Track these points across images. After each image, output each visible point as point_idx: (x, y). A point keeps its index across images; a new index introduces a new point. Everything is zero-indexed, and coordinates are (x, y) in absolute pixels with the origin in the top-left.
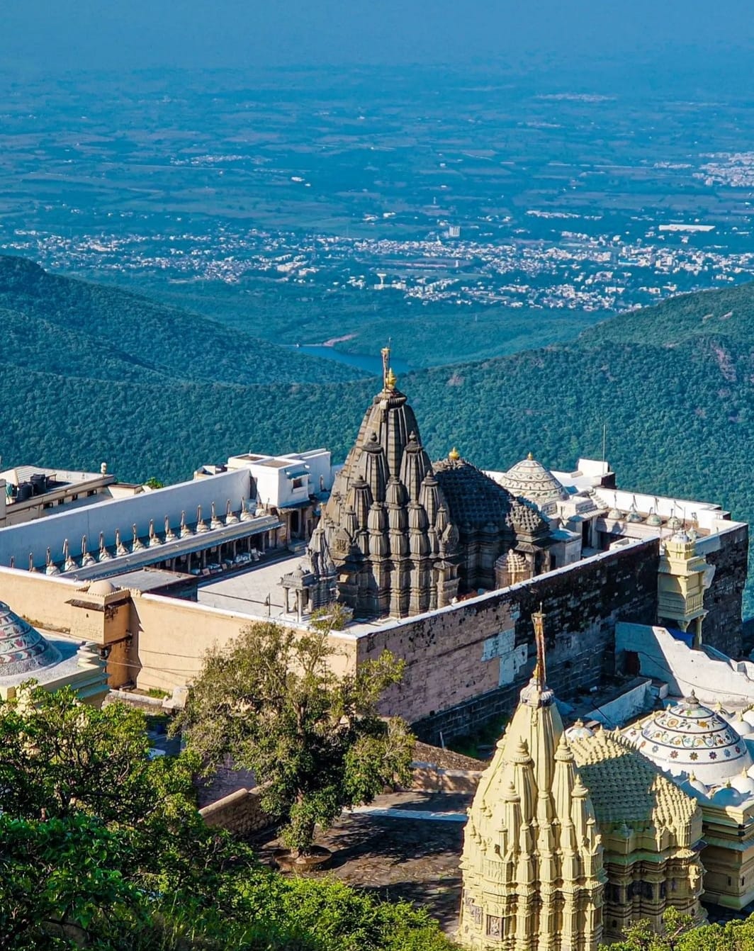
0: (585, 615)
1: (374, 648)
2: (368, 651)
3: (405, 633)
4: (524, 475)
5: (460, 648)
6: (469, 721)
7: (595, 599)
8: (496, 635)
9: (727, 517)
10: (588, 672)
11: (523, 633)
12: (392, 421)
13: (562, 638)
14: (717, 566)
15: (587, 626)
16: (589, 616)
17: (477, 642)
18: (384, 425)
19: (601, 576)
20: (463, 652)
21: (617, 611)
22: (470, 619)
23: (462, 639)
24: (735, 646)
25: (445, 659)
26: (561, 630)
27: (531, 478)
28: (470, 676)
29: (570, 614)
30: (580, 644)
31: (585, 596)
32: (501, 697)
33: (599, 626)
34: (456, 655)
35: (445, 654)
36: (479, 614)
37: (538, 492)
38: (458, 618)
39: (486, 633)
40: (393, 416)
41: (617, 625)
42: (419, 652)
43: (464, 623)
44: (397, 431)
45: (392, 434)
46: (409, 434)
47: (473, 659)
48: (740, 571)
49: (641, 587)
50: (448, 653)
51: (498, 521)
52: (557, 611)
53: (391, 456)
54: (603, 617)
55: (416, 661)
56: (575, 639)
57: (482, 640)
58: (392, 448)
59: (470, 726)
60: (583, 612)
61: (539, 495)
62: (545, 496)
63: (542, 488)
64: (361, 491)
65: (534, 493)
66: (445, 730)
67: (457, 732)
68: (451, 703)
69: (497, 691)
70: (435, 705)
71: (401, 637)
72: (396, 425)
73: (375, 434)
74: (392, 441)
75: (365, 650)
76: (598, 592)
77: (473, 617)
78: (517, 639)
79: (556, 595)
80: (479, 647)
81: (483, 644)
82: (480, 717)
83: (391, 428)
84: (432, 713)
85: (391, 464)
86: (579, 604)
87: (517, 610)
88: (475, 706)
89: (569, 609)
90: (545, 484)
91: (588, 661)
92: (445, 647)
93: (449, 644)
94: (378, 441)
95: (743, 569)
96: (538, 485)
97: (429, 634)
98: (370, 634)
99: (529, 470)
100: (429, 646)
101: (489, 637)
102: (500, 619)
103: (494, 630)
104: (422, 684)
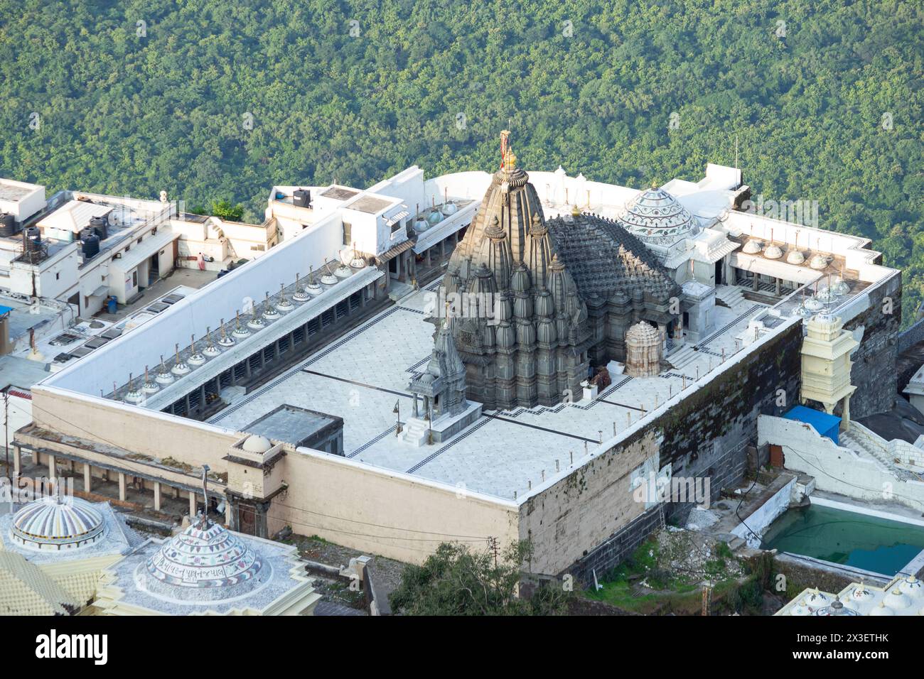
0: (728, 417)
1: (534, 509)
2: (528, 514)
3: (560, 488)
4: (649, 210)
5: (608, 486)
6: (619, 552)
7: (737, 400)
8: (642, 464)
9: (878, 261)
10: (730, 472)
11: (667, 455)
12: (515, 206)
13: (704, 448)
14: (866, 326)
15: (729, 429)
16: (731, 418)
17: (624, 476)
18: (506, 209)
19: (743, 376)
20: (612, 489)
21: (759, 404)
22: (618, 457)
23: (611, 477)
24: (888, 398)
25: (596, 500)
26: (704, 440)
27: (656, 213)
28: (618, 509)
29: (712, 422)
30: (722, 447)
31: (727, 400)
32: (648, 521)
33: (741, 425)
34: (606, 493)
35: (595, 497)
36: (626, 450)
37: (665, 230)
38: (607, 459)
39: (632, 466)
40: (515, 200)
41: (759, 418)
42: (573, 501)
43: (612, 463)
44: (520, 215)
45: (515, 219)
46: (533, 216)
47: (621, 493)
48: (893, 322)
49: (784, 373)
50: (598, 495)
51: (628, 289)
52: (700, 423)
53: (515, 241)
54: (745, 415)
55: (570, 510)
56: (717, 444)
57: (628, 473)
58: (515, 234)
59: (620, 556)
60: (724, 416)
61: (666, 233)
62: (674, 234)
63: (669, 225)
64: (485, 281)
65: (661, 231)
66: (598, 566)
67: (608, 565)
68: (602, 539)
69: (644, 515)
70: (588, 545)
71: (556, 494)
72: (519, 209)
73: (496, 218)
74: (515, 226)
75: (526, 514)
76: (740, 392)
77: (620, 454)
78: (661, 462)
79: (697, 409)
80: (626, 481)
81: (631, 476)
82: (629, 545)
83: (514, 212)
84: (585, 553)
85: (516, 249)
86: (720, 410)
87: (661, 435)
88: (624, 536)
89: (710, 418)
90: (673, 219)
91: (731, 461)
92: (595, 490)
93: (599, 486)
94: (500, 225)
95: (897, 319)
96: (665, 221)
97: (581, 482)
98: (529, 499)
99: (654, 204)
100: (581, 493)
101: (636, 468)
102: (645, 448)
103: (640, 460)
104: (576, 529)
